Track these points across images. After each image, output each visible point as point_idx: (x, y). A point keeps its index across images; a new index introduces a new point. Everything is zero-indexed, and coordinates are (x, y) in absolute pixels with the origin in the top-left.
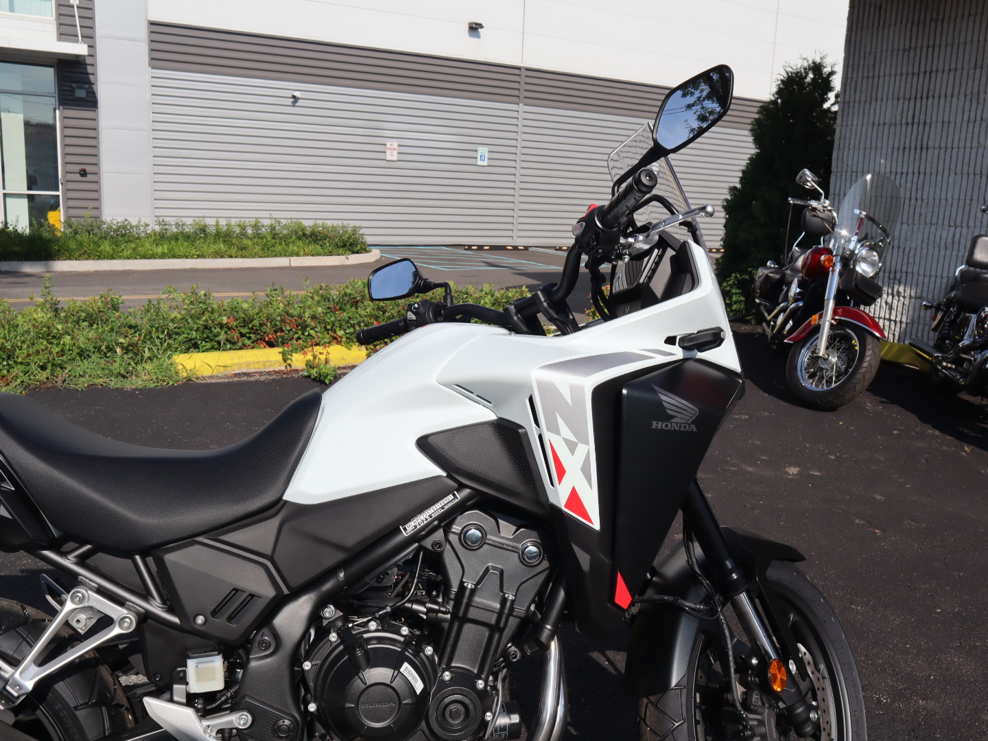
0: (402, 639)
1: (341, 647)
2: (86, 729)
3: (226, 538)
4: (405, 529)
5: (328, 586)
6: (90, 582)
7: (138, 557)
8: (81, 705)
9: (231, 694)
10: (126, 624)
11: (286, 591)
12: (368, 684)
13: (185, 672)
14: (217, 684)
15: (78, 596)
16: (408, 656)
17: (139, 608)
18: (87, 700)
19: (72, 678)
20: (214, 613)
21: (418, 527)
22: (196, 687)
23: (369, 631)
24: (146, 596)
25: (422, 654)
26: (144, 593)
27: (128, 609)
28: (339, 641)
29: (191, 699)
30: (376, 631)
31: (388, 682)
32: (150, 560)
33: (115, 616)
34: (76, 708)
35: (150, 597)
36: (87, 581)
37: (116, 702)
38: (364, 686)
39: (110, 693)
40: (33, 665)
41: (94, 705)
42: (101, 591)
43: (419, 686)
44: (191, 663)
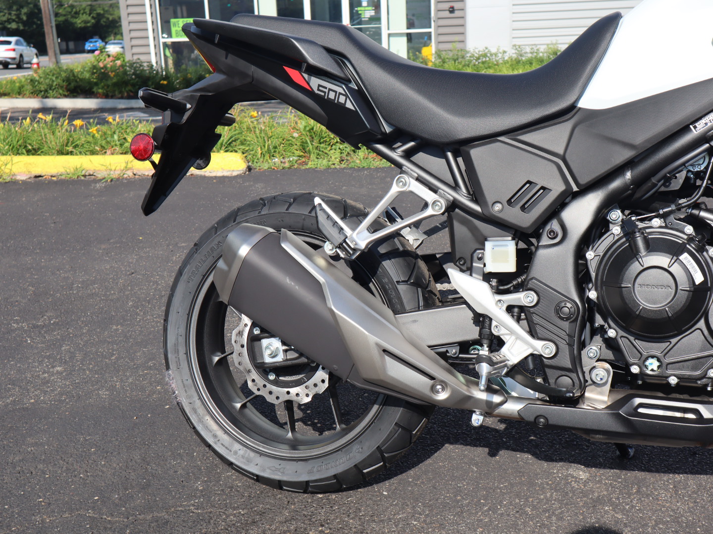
0: (685, 237)
1: (624, 239)
2: (405, 301)
3: (524, 138)
4: (695, 127)
5: (616, 184)
6: (411, 172)
7: (449, 155)
8: (403, 281)
9: (522, 280)
10: (437, 208)
11: (575, 189)
12: (645, 266)
13: (483, 254)
14: (509, 265)
15: (402, 181)
16: (689, 248)
17: (449, 196)
18: (407, 279)
19: (397, 259)
20: (509, 202)
21: (709, 124)
22: (492, 267)
23: (651, 227)
24: (455, 187)
25: (705, 253)
26: (453, 184)
27: (441, 196)
28: (622, 234)
29: (487, 277)
30: (661, 227)
31: (666, 267)
32: (460, 160)
33: (430, 201)
34: (398, 282)
35: (458, 188)
36: (409, 170)
37: (429, 289)
38: (642, 268)
39: (425, 280)
40: (366, 231)
41: (412, 284)
42: (419, 179)
43: (699, 278)
44: (488, 245)
